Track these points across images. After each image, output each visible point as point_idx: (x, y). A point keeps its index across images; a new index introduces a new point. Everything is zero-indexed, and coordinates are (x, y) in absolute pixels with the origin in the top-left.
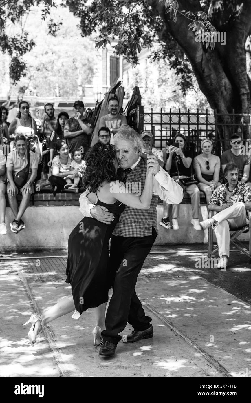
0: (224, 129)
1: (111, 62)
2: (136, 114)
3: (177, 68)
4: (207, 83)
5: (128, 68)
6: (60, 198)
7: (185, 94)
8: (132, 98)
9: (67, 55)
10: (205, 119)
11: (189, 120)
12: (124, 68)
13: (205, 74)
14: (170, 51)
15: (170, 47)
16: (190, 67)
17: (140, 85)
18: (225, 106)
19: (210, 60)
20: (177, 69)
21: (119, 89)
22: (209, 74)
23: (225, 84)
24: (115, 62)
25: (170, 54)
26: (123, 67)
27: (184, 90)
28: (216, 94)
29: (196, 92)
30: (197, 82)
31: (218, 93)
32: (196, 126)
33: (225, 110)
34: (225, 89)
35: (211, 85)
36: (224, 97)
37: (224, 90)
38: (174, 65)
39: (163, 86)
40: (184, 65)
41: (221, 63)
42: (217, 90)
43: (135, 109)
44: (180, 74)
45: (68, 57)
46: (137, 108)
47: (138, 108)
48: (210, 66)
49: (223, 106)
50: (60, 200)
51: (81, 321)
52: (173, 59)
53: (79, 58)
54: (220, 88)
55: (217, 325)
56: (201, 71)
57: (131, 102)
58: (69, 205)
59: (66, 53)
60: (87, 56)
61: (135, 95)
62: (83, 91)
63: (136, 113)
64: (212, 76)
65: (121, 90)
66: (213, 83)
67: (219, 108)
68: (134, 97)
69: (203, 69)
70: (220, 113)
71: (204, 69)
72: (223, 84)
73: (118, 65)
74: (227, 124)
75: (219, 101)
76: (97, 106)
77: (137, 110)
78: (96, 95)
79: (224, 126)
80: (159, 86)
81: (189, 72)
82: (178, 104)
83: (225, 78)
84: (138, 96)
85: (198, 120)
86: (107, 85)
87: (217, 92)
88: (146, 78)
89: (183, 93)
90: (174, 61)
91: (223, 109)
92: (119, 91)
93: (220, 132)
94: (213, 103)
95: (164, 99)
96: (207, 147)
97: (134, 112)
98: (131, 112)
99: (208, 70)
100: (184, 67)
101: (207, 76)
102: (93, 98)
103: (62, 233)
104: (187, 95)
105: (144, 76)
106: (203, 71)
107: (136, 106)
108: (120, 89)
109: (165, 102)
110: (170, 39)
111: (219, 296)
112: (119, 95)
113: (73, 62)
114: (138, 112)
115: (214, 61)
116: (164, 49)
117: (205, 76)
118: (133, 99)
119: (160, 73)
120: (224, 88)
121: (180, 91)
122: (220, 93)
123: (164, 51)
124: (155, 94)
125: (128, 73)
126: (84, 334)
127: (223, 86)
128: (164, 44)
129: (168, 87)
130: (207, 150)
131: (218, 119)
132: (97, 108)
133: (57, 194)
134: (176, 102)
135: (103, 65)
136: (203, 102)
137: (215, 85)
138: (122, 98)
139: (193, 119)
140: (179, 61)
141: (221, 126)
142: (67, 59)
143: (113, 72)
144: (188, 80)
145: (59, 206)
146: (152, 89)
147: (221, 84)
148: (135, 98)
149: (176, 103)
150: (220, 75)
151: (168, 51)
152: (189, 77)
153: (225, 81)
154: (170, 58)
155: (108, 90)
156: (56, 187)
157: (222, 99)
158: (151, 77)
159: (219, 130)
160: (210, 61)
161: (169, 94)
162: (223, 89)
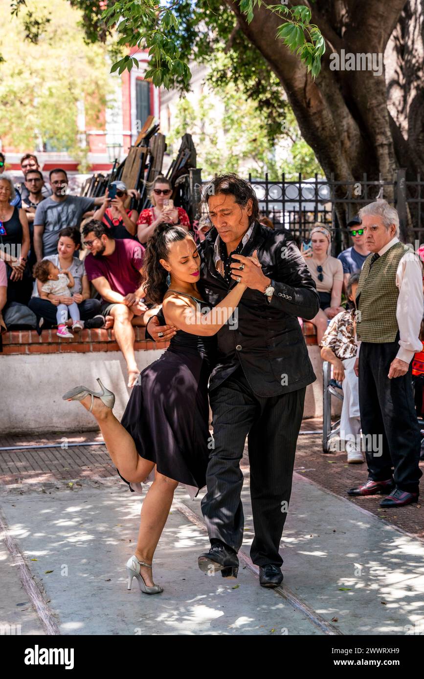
0: (347, 210)
1: (138, 88)
2: (187, 185)
3: (259, 99)
4: (315, 126)
5: (170, 99)
6: (50, 340)
7: (273, 145)
8: (179, 156)
9: (57, 77)
10: (314, 192)
11: (284, 194)
12: (162, 99)
13: (311, 109)
14: (246, 68)
15: (245, 61)
16: (284, 97)
17: (191, 129)
18: (349, 168)
19: (320, 84)
20: (260, 101)
21: (155, 139)
22: (319, 109)
23: (349, 128)
24: (146, 89)
25: (245, 74)
26: (160, 98)
27: (271, 138)
28: (332, 145)
29: (294, 142)
30: (296, 123)
31: (336, 143)
32: (297, 205)
33: (349, 175)
34: (349, 137)
35: (323, 129)
36: (346, 152)
37: (346, 138)
38: (254, 93)
39: (232, 132)
40: (273, 93)
41: (341, 89)
42: (333, 139)
43: (185, 175)
44: (265, 109)
45: (60, 79)
46: (189, 173)
47: (191, 173)
48: (320, 95)
49: (344, 168)
50: (50, 344)
51: (94, 566)
52: (252, 83)
53: (79, 81)
54: (339, 134)
55: (343, 569)
56: (305, 105)
57: (178, 163)
58: (67, 352)
59: (57, 72)
60: (93, 78)
61: (185, 149)
62: (88, 143)
63: (187, 181)
64: (325, 112)
65: (160, 141)
66: (326, 127)
67: (338, 172)
68: (183, 153)
69: (307, 101)
70: (339, 181)
71: (310, 100)
72: (345, 128)
73: (150, 94)
74: (353, 201)
75: (338, 158)
76: (115, 170)
77: (189, 176)
78: (111, 150)
79: (347, 203)
80: (226, 131)
81: (282, 104)
82: (261, 164)
83: (348, 116)
84: (190, 151)
85: (300, 194)
86: (131, 130)
87: (334, 141)
88: (201, 117)
89: (271, 142)
90: (253, 85)
91: (346, 174)
92: (155, 143)
93: (340, 214)
94: (326, 162)
95: (236, 156)
96: (318, 242)
97: (184, 180)
98: (177, 181)
99: (317, 102)
100: (271, 98)
101: (315, 114)
102: (106, 155)
103: (55, 404)
104: (277, 147)
105: (198, 113)
106: (308, 104)
107: (187, 169)
108: (157, 138)
109: (238, 160)
110: (246, 47)
111: (344, 514)
112: (156, 149)
113: (70, 89)
114: (191, 180)
115: (327, 86)
116: (235, 65)
117: (311, 114)
118: (182, 156)
119: (227, 108)
120: (346, 134)
121: (265, 140)
122: (340, 144)
123: (235, 68)
124: (218, 146)
125: (168, 108)
126: (100, 589)
127: (345, 132)
128: (235, 55)
129: (242, 134)
130: (318, 247)
131: (337, 191)
132: (115, 174)
133: (44, 332)
134: (256, 159)
135: (123, 95)
136: (307, 159)
137: (330, 130)
138: (161, 155)
139: (292, 193)
140: (263, 86)
141: (341, 204)
142: (58, 84)
143: (141, 106)
144: (279, 120)
145: (48, 353)
146: (214, 137)
147: (341, 128)
148: (184, 155)
149: (256, 162)
150: (339, 112)
151: (242, 68)
152: (280, 115)
153: (348, 122)
154: (247, 80)
155: (134, 139)
156: (42, 320)
157: (344, 155)
158: (211, 114)
159: (339, 212)
160: (320, 86)
161: (244, 146)
162: (344, 137)
